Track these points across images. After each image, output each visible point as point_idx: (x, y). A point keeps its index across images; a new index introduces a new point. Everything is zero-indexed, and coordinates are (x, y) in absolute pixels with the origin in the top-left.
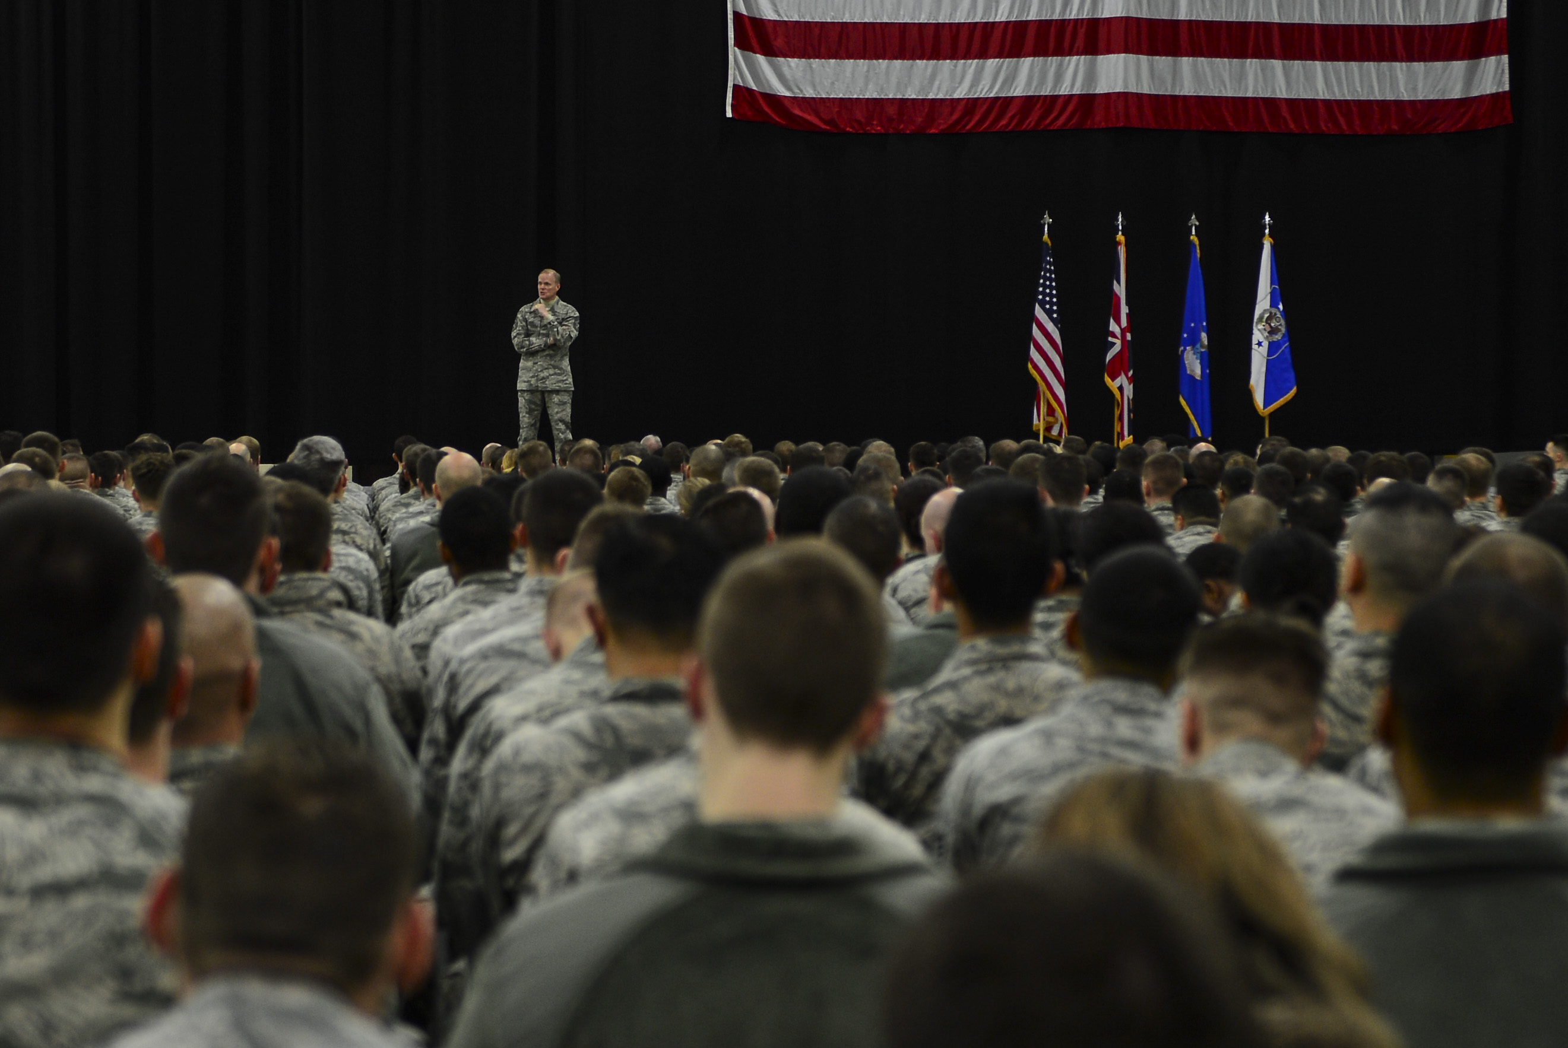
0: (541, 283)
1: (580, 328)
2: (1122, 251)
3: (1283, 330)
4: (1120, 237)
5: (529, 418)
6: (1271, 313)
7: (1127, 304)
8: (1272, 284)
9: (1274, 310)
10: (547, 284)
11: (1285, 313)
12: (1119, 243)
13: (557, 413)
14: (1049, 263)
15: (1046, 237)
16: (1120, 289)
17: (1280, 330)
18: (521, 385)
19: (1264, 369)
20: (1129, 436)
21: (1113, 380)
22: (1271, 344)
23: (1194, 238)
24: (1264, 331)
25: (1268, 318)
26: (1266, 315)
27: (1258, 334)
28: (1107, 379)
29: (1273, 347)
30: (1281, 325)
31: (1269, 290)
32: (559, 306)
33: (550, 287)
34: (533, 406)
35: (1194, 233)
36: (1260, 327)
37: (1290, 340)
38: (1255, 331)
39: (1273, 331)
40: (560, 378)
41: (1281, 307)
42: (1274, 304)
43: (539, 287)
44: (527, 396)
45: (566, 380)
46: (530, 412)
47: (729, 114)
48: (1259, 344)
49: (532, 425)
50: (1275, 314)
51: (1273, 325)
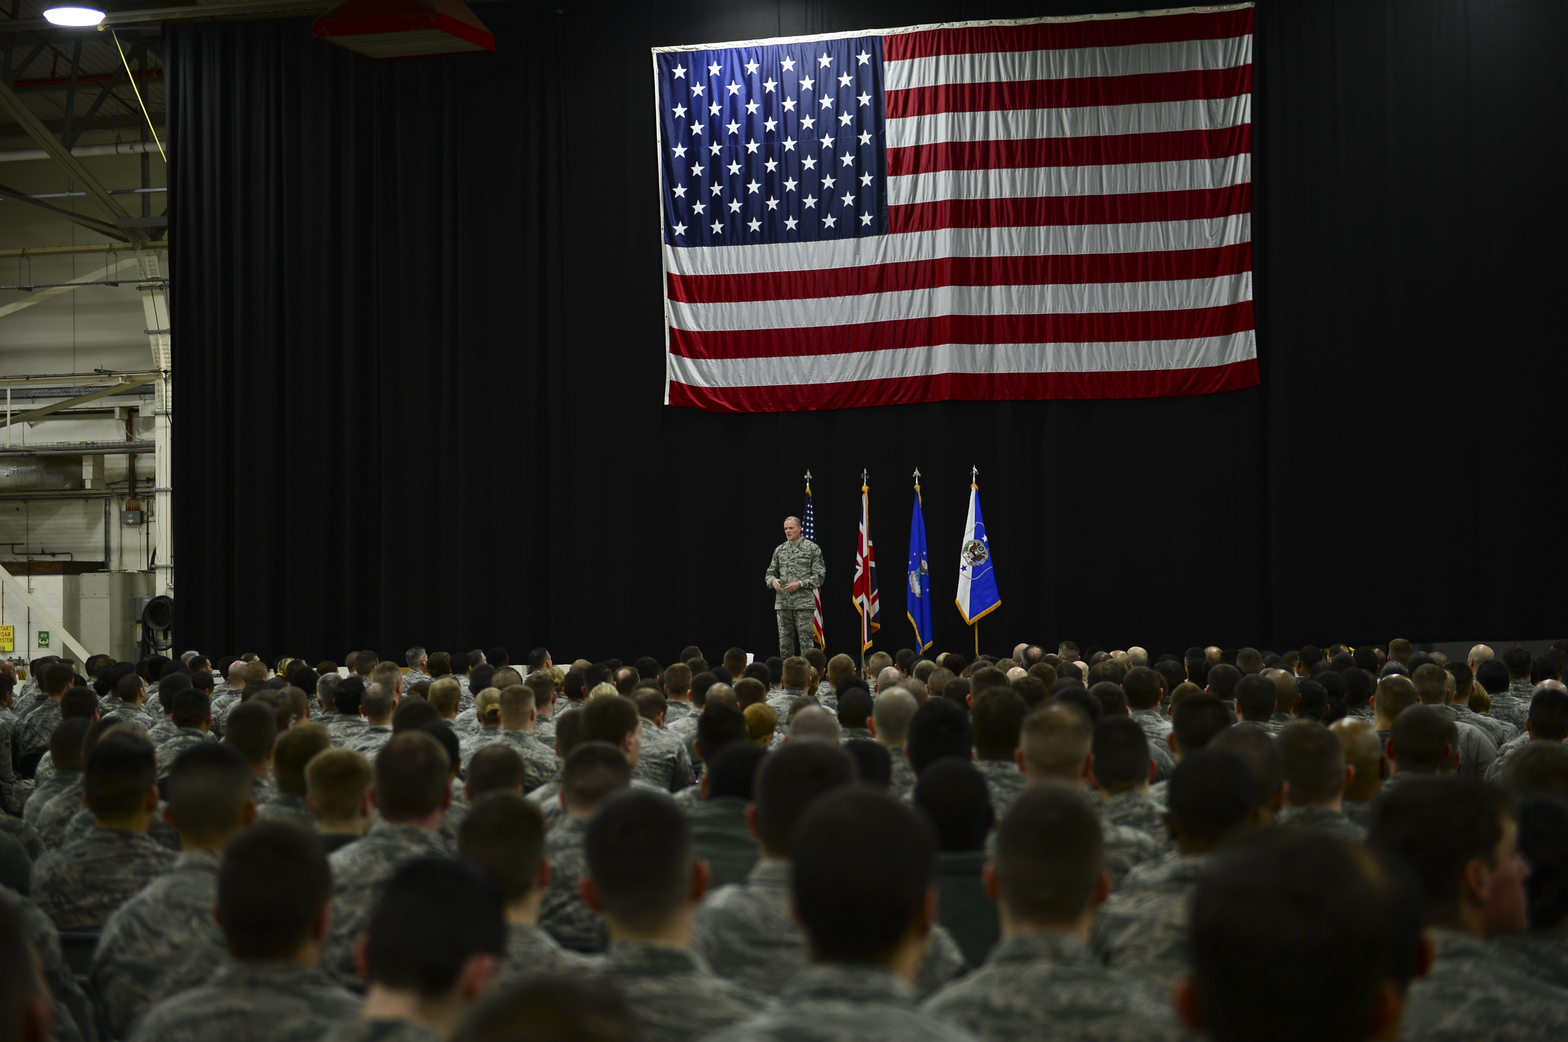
0: (786, 529)
1: (825, 563)
2: (865, 498)
3: (986, 556)
4: (865, 488)
5: (784, 630)
6: (975, 544)
7: (870, 537)
8: (976, 521)
9: (977, 542)
10: (791, 528)
11: (989, 544)
12: (863, 493)
13: (801, 625)
14: (810, 509)
15: (808, 489)
16: (864, 528)
17: (984, 557)
18: (777, 607)
19: (969, 588)
20: (868, 641)
21: (856, 598)
22: (974, 569)
23: (917, 487)
24: (967, 558)
25: (971, 548)
26: (970, 546)
27: (965, 560)
28: (854, 598)
29: (976, 571)
30: (984, 553)
31: (974, 526)
32: (805, 543)
33: (794, 530)
34: (787, 621)
35: (917, 482)
36: (965, 555)
37: (993, 564)
38: (962, 559)
39: (976, 558)
40: (805, 600)
41: (985, 538)
42: (978, 536)
43: (786, 531)
44: (782, 613)
45: (810, 601)
46: (785, 625)
47: (667, 402)
48: (964, 568)
49: (788, 635)
50: (979, 544)
51: (976, 553)
